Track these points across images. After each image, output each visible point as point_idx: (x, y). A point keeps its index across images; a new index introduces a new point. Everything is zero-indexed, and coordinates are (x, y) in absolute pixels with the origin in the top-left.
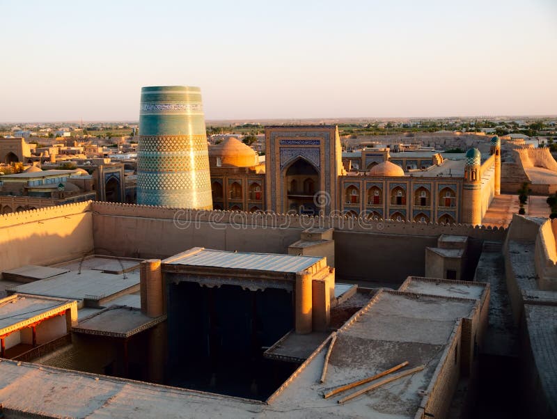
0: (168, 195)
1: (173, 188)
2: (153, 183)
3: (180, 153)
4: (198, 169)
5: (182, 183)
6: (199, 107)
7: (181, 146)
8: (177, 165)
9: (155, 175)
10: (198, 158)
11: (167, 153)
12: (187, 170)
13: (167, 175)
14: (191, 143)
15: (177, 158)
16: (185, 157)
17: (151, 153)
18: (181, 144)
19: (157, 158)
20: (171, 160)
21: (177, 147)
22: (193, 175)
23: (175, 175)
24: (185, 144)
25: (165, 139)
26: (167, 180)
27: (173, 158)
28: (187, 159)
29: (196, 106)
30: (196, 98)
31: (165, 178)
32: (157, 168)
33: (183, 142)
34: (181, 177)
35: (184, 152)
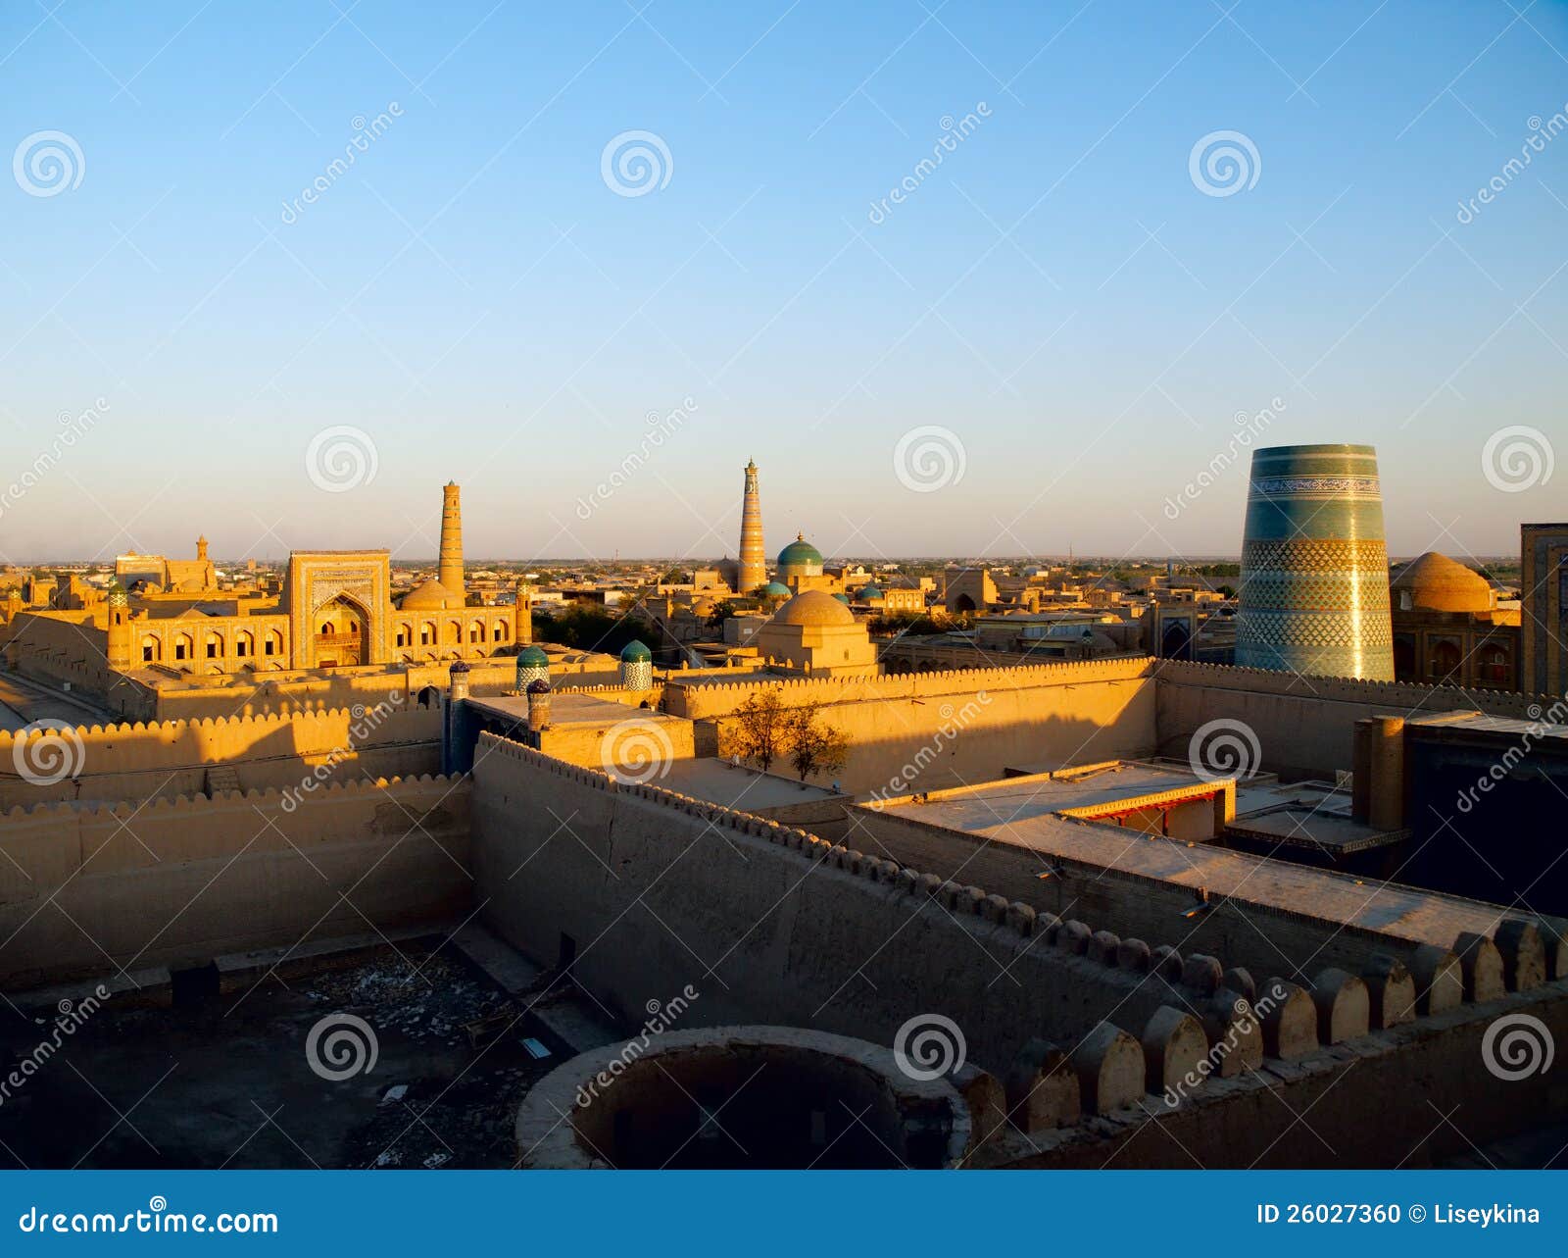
0: (1302, 656)
1: (1315, 643)
2: (1273, 632)
3: (1331, 573)
4: (1368, 608)
5: (1333, 634)
6: (1372, 486)
7: (1335, 561)
8: (1325, 598)
9: (1277, 616)
10: (1368, 587)
11: (1304, 573)
12: (1344, 608)
13: (1302, 617)
14: (1354, 555)
15: (1325, 583)
16: (1342, 583)
17: (1272, 573)
18: (1335, 557)
19: (1282, 583)
20: (1312, 588)
21: (1326, 562)
22: (1356, 618)
23: (1320, 617)
24: (1343, 557)
25: (1300, 547)
26: (1302, 627)
27: (1316, 583)
28: (1347, 587)
29: (1368, 482)
30: (1366, 469)
31: (1298, 623)
32: (1282, 603)
33: (1339, 552)
34: (1333, 623)
35: (1339, 574)
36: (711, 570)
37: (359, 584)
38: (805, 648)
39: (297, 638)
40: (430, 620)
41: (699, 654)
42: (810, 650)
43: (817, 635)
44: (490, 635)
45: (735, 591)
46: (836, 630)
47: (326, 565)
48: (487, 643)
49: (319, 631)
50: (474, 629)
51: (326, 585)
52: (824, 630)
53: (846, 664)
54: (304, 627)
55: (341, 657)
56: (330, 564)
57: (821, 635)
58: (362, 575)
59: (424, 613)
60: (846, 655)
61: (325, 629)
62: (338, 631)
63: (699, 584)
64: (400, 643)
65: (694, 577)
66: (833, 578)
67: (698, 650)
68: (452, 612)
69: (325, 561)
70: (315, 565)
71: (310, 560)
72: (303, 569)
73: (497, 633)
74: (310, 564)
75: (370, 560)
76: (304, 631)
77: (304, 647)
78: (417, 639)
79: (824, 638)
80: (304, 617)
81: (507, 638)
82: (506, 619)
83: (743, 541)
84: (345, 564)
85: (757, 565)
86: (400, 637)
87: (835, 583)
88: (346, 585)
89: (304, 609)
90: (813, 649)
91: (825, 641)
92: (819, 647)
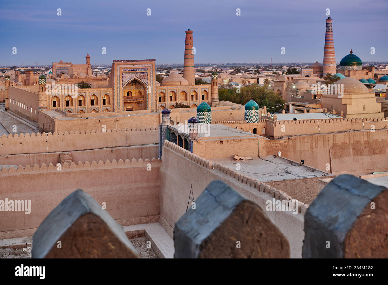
36: (310, 68)
37: (142, 74)
39: (116, 98)
40: (173, 90)
42: (346, 105)
43: (349, 98)
44: (200, 97)
45: (321, 77)
46: (359, 96)
47: (128, 66)
48: (199, 101)
49: (126, 95)
50: (193, 94)
51: (128, 75)
52: (353, 96)
53: (364, 112)
54: (119, 93)
55: (135, 106)
56: (130, 66)
57: (351, 98)
58: (143, 71)
59: (170, 87)
60: (364, 108)
61: (128, 94)
62: (134, 95)
64: (160, 101)
65: (301, 71)
66: (368, 71)
67: (292, 105)
68: (182, 87)
69: (127, 65)
70: (123, 66)
71: (121, 64)
72: (118, 68)
73: (203, 96)
74: (121, 66)
75: (147, 64)
76: (119, 95)
77: (119, 102)
78: (167, 98)
80: (119, 89)
81: (207, 98)
82: (207, 90)
83: (325, 54)
84: (136, 66)
86: (160, 98)
87: (369, 73)
88: (137, 75)
89: (119, 85)
90: (347, 105)
91: (354, 101)
92: (350, 104)
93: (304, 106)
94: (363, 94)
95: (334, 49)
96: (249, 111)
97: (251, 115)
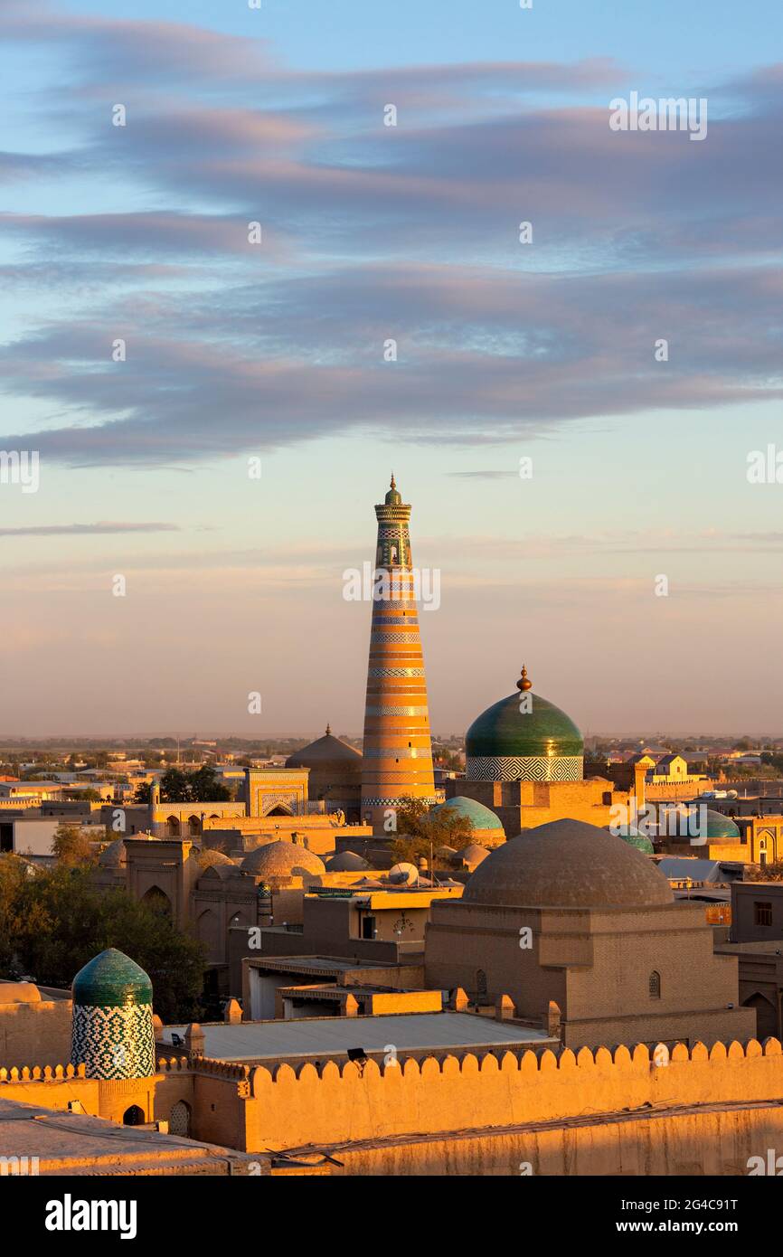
36: (291, 764)
38: (547, 968)
41: (266, 981)
42: (560, 970)
43: (578, 936)
45: (354, 817)
46: (628, 922)
52: (597, 923)
53: (655, 1007)
57: (588, 936)
60: (655, 986)
63: (261, 803)
65: (246, 781)
66: (610, 787)
67: (264, 973)
79: (596, 941)
83: (378, 690)
85: (414, 753)
87: (616, 796)
90: (568, 972)
91: (600, 947)
92: (586, 965)
93: (333, 979)
94: (647, 910)
95: (420, 664)
96: (98, 1009)
97: (106, 1033)
